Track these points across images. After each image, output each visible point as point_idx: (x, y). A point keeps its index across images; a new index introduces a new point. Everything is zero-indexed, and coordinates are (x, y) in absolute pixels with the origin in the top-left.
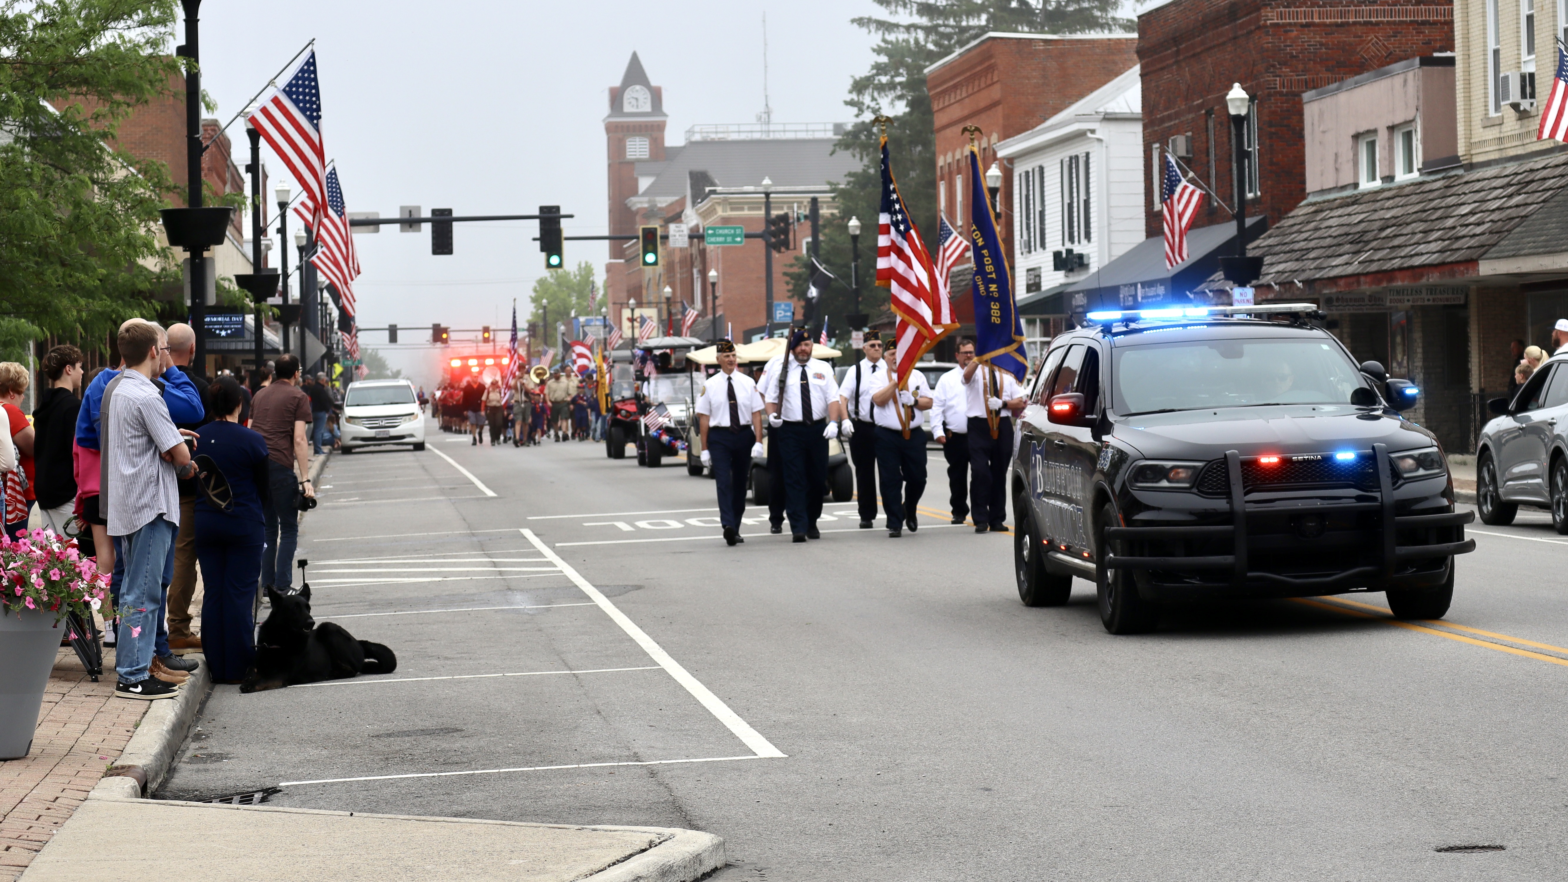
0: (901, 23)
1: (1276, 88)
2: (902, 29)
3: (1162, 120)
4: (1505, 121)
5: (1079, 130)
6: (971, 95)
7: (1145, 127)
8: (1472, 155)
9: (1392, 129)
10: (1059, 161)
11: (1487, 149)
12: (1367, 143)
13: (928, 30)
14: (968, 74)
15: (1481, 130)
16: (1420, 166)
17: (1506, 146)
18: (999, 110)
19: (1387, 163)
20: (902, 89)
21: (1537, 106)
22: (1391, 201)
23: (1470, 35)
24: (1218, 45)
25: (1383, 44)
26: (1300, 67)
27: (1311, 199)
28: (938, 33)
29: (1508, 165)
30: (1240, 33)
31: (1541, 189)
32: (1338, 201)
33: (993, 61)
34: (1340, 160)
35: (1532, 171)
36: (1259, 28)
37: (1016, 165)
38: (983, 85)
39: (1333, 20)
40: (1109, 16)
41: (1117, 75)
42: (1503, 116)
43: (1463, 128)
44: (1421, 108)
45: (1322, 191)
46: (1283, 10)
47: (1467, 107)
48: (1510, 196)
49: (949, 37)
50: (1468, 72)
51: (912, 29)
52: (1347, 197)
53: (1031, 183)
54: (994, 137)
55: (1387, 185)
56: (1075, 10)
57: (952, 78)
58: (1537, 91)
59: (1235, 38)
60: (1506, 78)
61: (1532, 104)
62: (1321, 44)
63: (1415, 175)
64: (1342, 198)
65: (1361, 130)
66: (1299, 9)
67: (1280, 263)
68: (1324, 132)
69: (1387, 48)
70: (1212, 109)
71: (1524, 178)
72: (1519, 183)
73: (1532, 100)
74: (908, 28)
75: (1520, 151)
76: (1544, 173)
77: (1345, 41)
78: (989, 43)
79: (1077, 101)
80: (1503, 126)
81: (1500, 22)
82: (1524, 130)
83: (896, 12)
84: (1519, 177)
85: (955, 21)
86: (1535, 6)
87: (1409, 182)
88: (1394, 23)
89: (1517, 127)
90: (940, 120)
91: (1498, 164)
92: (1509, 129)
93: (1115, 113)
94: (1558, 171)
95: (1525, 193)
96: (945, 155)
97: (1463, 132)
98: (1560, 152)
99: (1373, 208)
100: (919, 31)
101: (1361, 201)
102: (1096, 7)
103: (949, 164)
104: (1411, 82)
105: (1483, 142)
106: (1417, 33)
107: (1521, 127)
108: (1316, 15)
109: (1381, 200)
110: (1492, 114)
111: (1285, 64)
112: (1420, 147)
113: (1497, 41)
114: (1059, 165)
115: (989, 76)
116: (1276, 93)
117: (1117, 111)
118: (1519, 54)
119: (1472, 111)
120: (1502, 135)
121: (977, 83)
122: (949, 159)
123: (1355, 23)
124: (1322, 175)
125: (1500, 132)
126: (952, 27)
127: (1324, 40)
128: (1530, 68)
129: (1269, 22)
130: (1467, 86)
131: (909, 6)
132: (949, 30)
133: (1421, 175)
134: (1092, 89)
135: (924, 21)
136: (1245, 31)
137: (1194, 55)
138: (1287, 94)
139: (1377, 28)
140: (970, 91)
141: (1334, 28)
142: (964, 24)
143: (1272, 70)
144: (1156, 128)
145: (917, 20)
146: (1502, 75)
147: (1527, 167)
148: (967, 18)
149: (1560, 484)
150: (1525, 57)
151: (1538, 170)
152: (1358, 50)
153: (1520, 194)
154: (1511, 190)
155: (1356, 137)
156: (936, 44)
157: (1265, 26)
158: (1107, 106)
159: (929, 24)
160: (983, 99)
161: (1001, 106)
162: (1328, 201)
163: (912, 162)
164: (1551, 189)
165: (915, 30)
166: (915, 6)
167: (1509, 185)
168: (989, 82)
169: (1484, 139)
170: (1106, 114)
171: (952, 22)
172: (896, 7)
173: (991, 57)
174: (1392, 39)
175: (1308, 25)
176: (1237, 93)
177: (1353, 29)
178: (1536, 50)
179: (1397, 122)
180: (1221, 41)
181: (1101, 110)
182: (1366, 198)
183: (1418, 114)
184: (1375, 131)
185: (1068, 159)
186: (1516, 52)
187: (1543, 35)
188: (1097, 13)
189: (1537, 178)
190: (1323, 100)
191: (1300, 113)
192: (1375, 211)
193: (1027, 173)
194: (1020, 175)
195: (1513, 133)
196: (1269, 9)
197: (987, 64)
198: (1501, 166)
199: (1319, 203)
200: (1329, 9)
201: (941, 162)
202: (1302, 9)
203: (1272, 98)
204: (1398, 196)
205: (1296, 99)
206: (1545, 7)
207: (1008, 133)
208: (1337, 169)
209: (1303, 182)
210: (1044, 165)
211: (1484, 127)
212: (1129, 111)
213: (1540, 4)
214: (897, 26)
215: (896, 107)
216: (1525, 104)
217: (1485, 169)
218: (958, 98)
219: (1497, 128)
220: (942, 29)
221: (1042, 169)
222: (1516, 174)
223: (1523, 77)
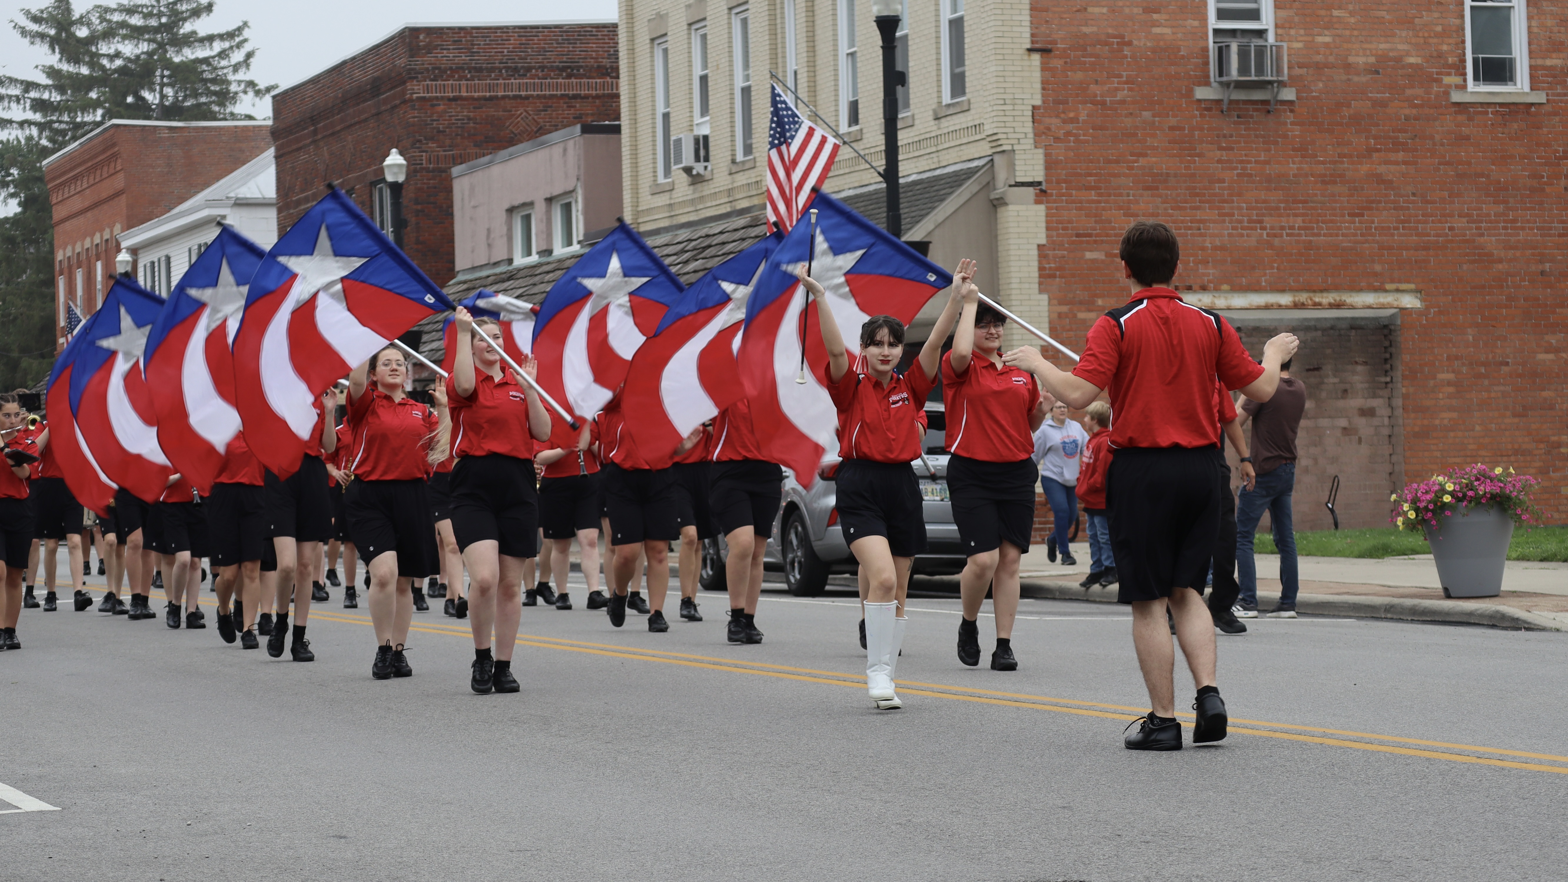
0: (14, 119)
1: (422, 164)
2: (15, 125)
3: (298, 203)
4: (676, 187)
5: (209, 216)
6: (92, 185)
7: (280, 211)
8: (639, 223)
9: (549, 200)
10: (187, 249)
11: (656, 217)
12: (522, 217)
13: (41, 127)
14: (90, 164)
15: (650, 197)
16: (581, 238)
17: (677, 212)
18: (123, 199)
19: (545, 236)
20: (15, 187)
21: (712, 170)
22: (551, 275)
23: (637, 99)
24: (359, 122)
25: (533, 119)
26: (448, 142)
27: (460, 277)
28: (52, 130)
29: (679, 232)
30: (383, 108)
31: (720, 253)
32: (492, 278)
33: (116, 149)
34: (492, 236)
35: (708, 236)
36: (405, 102)
37: (140, 256)
38: (105, 175)
39: (481, 94)
40: (228, 110)
41: (244, 163)
42: (673, 182)
43: (629, 196)
44: (582, 177)
45: (474, 269)
46: (430, 83)
47: (634, 174)
48: (686, 262)
49: (63, 133)
50: (634, 137)
51: (26, 125)
52: (501, 274)
53: (157, 274)
54: (117, 228)
55: (544, 259)
56: (192, 105)
57: (71, 169)
58: (711, 153)
59: (378, 114)
60: (678, 142)
61: (706, 168)
62: (469, 119)
63: (576, 248)
64: (496, 275)
65: (516, 203)
66: (446, 83)
67: (433, 341)
68: (475, 207)
69: (538, 123)
70: (353, 189)
71: (699, 244)
72: (694, 249)
73: (706, 164)
74: (22, 124)
75: (693, 218)
76: (722, 238)
77: (494, 115)
78: (112, 131)
79: (203, 190)
80: (674, 192)
81: (671, 83)
82: (697, 195)
83: (9, 108)
84: (694, 243)
85: (69, 116)
86: (709, 65)
87: (569, 255)
88: (544, 97)
89: (690, 192)
90: (58, 213)
91: (668, 232)
92: (680, 195)
93: (247, 198)
94: (738, 235)
95: (703, 258)
96: (65, 249)
97: (629, 200)
98: (738, 216)
99: (531, 282)
100: (33, 127)
101: (518, 276)
102: (214, 102)
103: (69, 258)
104: (571, 152)
105: (649, 211)
106: (568, 107)
107: (694, 192)
108: (464, 89)
109: (540, 274)
110: (661, 179)
111: (432, 139)
112: (581, 218)
113: (667, 104)
114: (187, 254)
115: (112, 165)
116: (424, 168)
117: (248, 196)
118: (692, 116)
119: (640, 178)
120: (672, 202)
121: (98, 172)
122: (69, 253)
123: (504, 97)
124: (473, 251)
125: (671, 198)
126: (67, 123)
127: (471, 114)
128: (705, 131)
129: (415, 95)
130: (634, 152)
131: (22, 102)
132: (63, 126)
133: (582, 247)
134: (218, 178)
135: (38, 117)
136: (389, 106)
137: (333, 134)
138: (433, 170)
139: (526, 101)
140: (92, 181)
141: (482, 102)
142: (79, 120)
143: (418, 145)
144: (292, 211)
145: (30, 115)
146: (673, 138)
147: (703, 232)
148: (83, 114)
149: (795, 542)
150: (698, 119)
151: (714, 235)
152: (508, 124)
153: (697, 260)
154: (686, 256)
155: (511, 210)
156: (50, 139)
157: (411, 100)
158: (237, 191)
159: (43, 121)
160: (106, 188)
161: (124, 195)
162: (480, 278)
163: (26, 260)
164: (731, 253)
165: (29, 126)
166: (28, 101)
167: (683, 251)
168: (112, 171)
169: (652, 206)
170: (237, 199)
171: (66, 118)
172: (9, 102)
173: (114, 145)
174: (543, 113)
175: (455, 99)
176: (395, 159)
177: (502, 102)
178: (711, 112)
179: (555, 193)
180: (363, 117)
181: (232, 195)
182: (521, 274)
183: (579, 184)
184: (531, 204)
185: (196, 247)
186: (688, 114)
187: (718, 95)
188: (216, 108)
189: (714, 243)
190: (474, 174)
191: (449, 190)
192: (535, 285)
193: (153, 263)
194: (145, 266)
195: (685, 198)
196: (415, 82)
197: (109, 153)
198: (670, 234)
199: (471, 281)
200: (477, 82)
201: (60, 256)
202: (450, 82)
203: (418, 174)
204: (558, 269)
205: (444, 175)
206: (721, 66)
207: (133, 221)
208: (489, 245)
209: (452, 262)
210: (171, 255)
211: (653, 194)
212: (260, 196)
213: (715, 64)
214: (11, 122)
215: (9, 205)
216: (699, 168)
217: (653, 238)
218: (79, 189)
219: (667, 195)
220: (56, 125)
221: (168, 259)
222: (690, 240)
223: (697, 140)
